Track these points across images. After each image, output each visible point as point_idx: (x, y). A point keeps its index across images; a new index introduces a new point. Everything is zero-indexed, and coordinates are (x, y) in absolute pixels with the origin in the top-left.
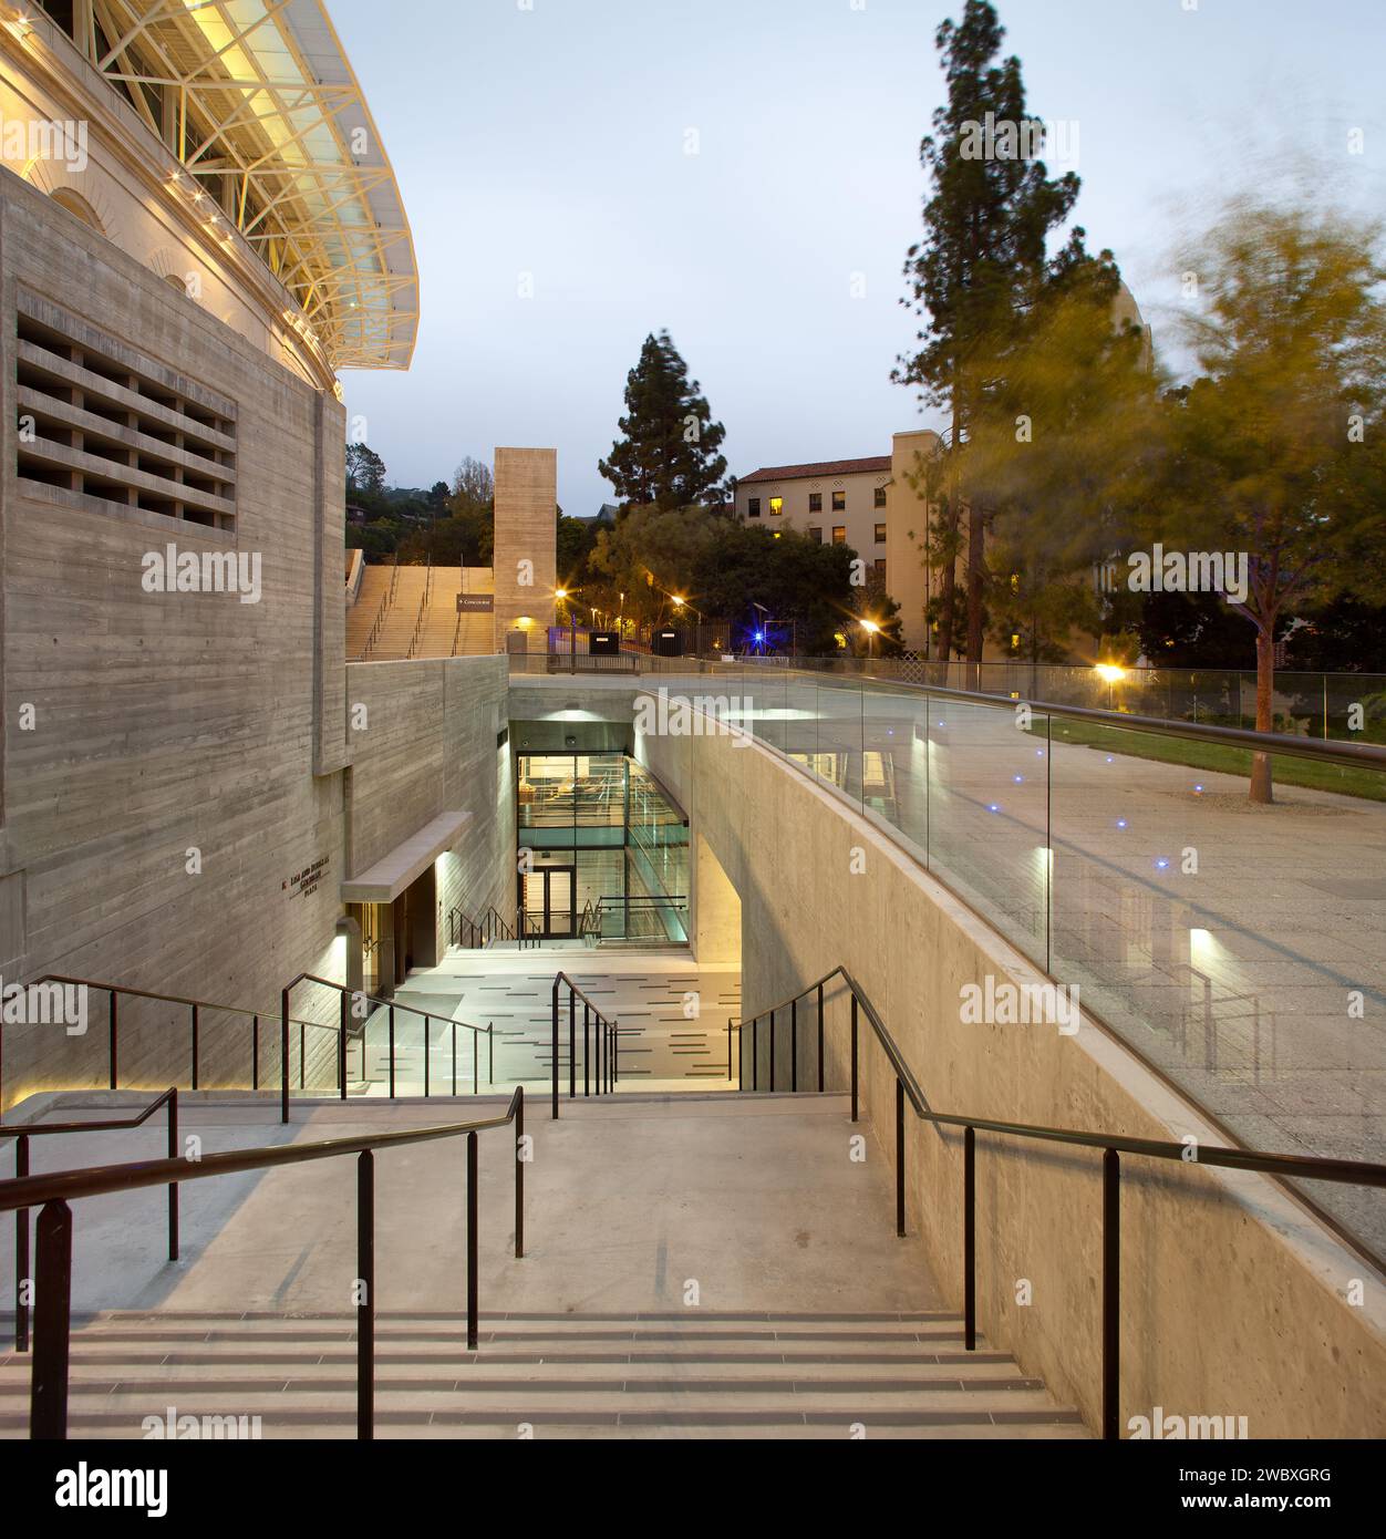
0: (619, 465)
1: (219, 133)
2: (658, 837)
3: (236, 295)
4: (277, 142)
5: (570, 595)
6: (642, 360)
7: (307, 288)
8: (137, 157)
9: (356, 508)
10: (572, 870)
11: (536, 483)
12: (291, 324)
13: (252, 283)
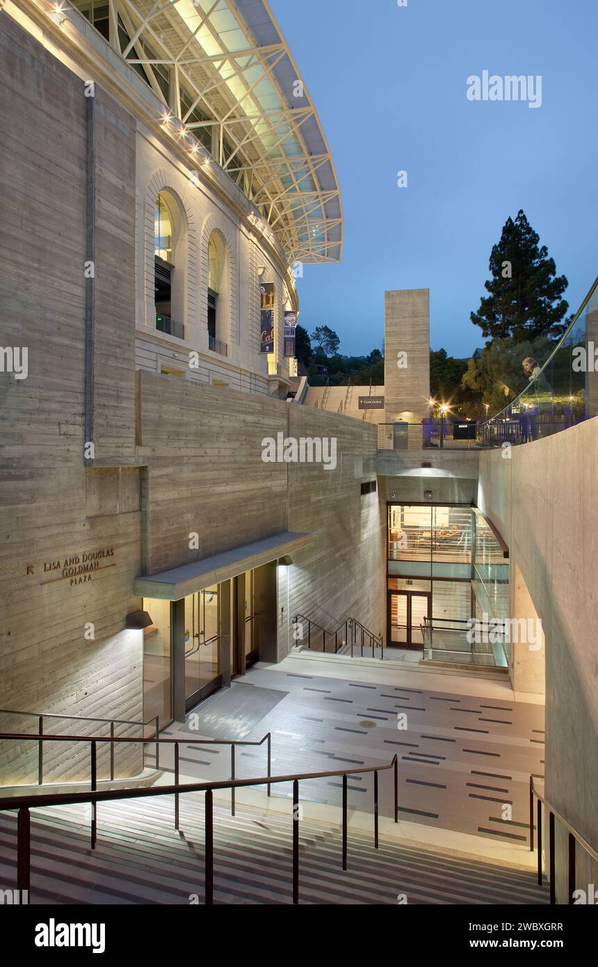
0: (486, 316)
1: (201, 96)
2: (492, 573)
3: (215, 204)
4: (238, 98)
5: (451, 409)
6: (502, 238)
7: (269, 205)
8: (141, 106)
9: (323, 366)
10: (429, 595)
11: (414, 314)
12: (254, 224)
13: (225, 195)
